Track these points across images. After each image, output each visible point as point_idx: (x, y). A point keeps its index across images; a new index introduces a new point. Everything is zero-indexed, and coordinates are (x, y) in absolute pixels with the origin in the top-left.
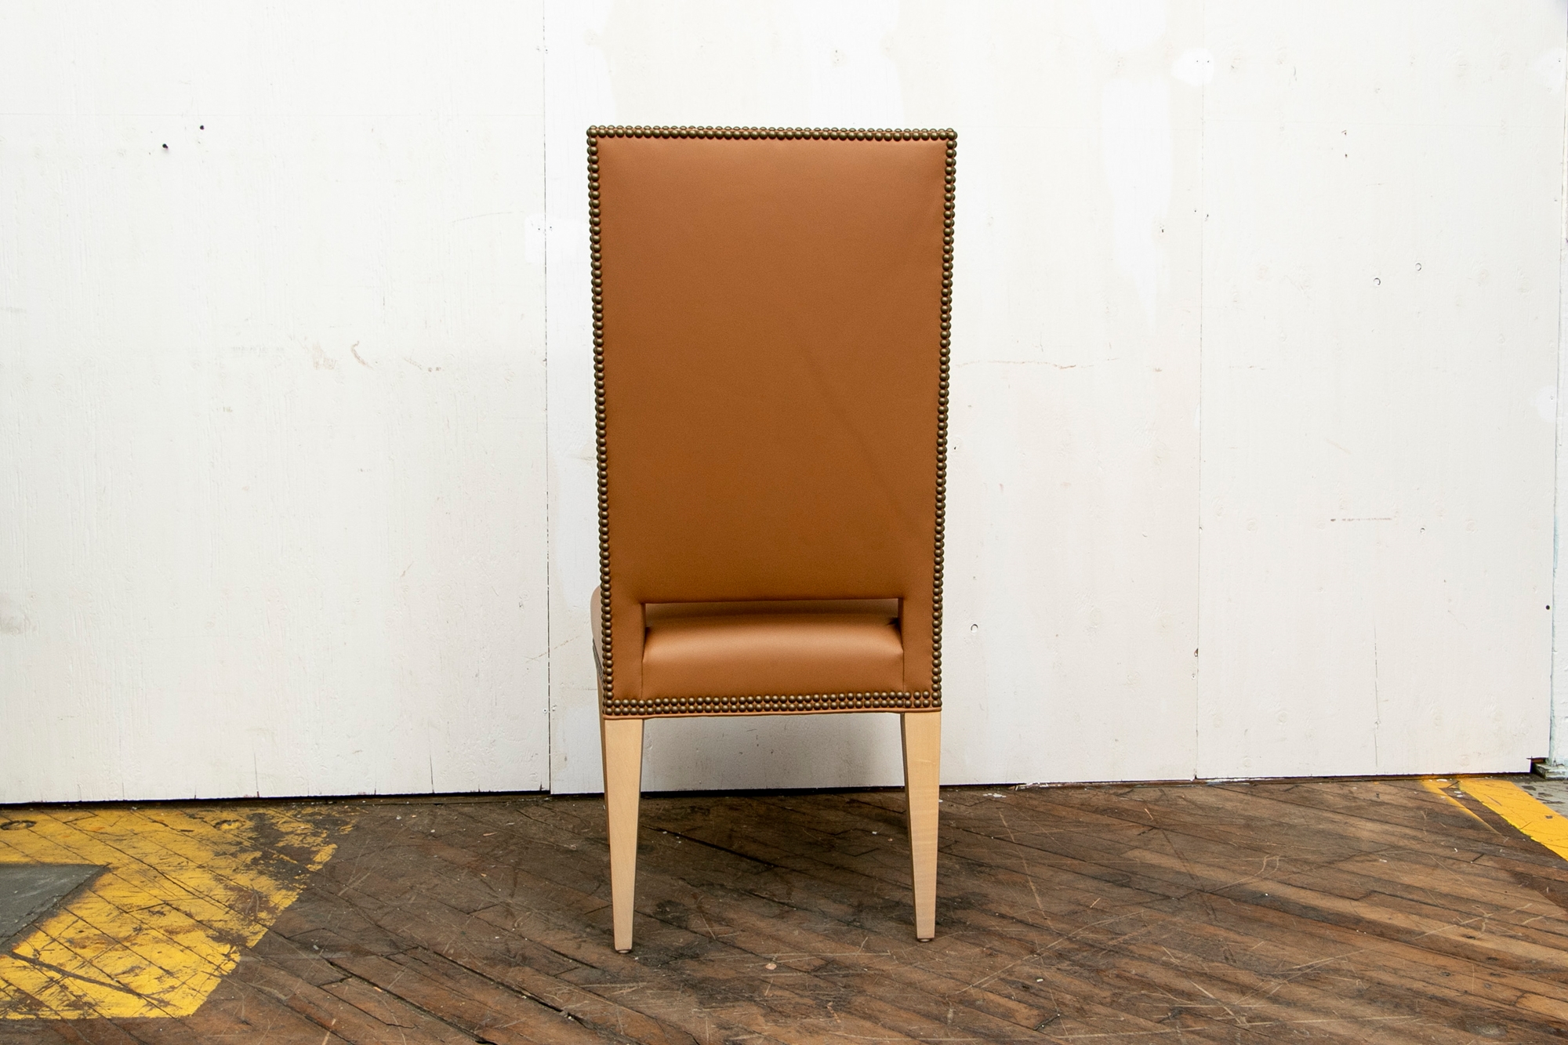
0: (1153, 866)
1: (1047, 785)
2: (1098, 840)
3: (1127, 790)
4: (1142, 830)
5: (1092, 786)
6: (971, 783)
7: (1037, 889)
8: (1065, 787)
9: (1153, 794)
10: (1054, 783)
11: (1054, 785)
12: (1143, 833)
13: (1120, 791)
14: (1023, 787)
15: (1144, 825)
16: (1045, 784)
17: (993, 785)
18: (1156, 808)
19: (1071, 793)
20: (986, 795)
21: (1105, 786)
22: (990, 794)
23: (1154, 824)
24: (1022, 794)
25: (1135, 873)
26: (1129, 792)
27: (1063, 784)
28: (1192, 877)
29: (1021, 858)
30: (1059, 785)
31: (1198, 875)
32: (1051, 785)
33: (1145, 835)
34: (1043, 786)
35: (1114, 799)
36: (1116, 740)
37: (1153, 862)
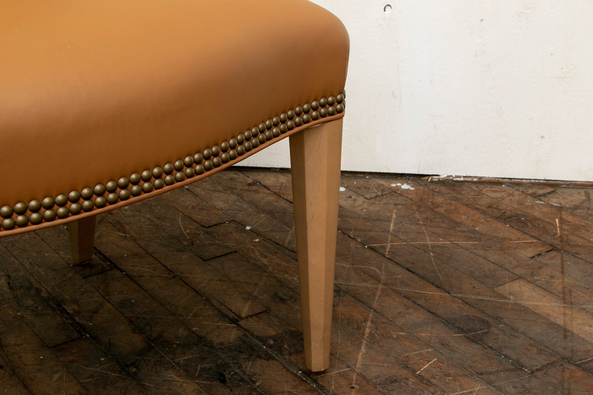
0: (525, 310)
1: (462, 179)
2: (481, 260)
3: (549, 190)
4: (540, 249)
5: (512, 183)
6: (382, 171)
7: (371, 334)
8: (482, 182)
9: (577, 197)
10: (470, 177)
11: (470, 179)
12: (539, 255)
13: (541, 192)
14: (436, 179)
15: (544, 244)
16: (460, 177)
17: (404, 174)
18: (570, 218)
19: (486, 190)
20: (394, 185)
21: (526, 183)
22: (399, 184)
23: (556, 242)
24: (432, 187)
25: (498, 319)
26: (549, 193)
27: (480, 178)
28: (566, 333)
29: (379, 281)
30: (475, 180)
31: (575, 331)
32: (466, 179)
33: (540, 259)
34: (458, 179)
35: (529, 201)
36: (542, 137)
37: (529, 303)
